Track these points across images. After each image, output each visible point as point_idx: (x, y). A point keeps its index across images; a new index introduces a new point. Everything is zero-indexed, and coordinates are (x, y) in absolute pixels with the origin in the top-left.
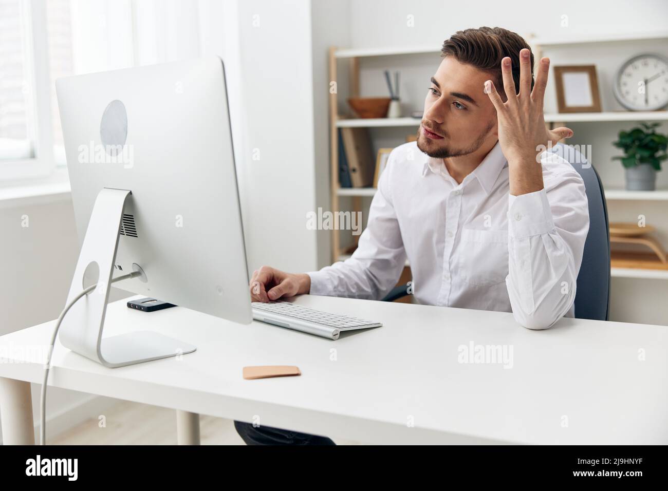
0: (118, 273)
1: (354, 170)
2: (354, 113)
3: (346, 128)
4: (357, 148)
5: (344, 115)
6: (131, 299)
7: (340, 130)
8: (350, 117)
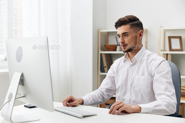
0: (18, 96)
1: (105, 67)
2: (106, 49)
3: (103, 54)
4: (106, 60)
5: (103, 49)
6: (25, 105)
7: (101, 54)
8: (105, 51)
